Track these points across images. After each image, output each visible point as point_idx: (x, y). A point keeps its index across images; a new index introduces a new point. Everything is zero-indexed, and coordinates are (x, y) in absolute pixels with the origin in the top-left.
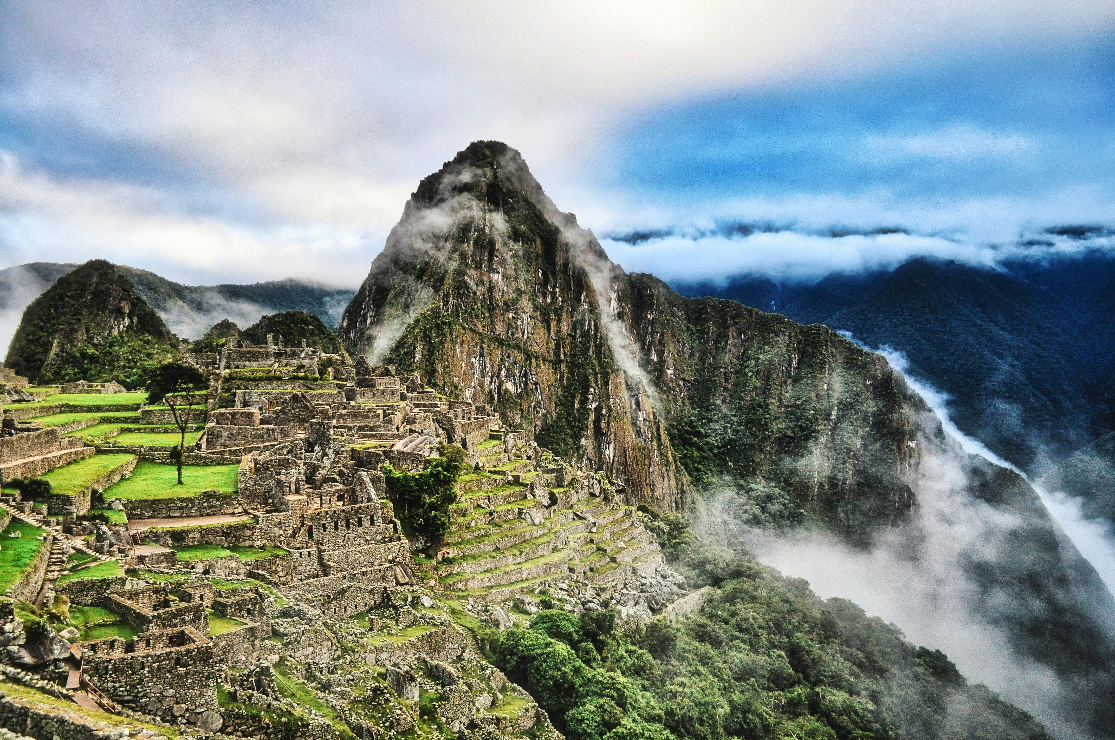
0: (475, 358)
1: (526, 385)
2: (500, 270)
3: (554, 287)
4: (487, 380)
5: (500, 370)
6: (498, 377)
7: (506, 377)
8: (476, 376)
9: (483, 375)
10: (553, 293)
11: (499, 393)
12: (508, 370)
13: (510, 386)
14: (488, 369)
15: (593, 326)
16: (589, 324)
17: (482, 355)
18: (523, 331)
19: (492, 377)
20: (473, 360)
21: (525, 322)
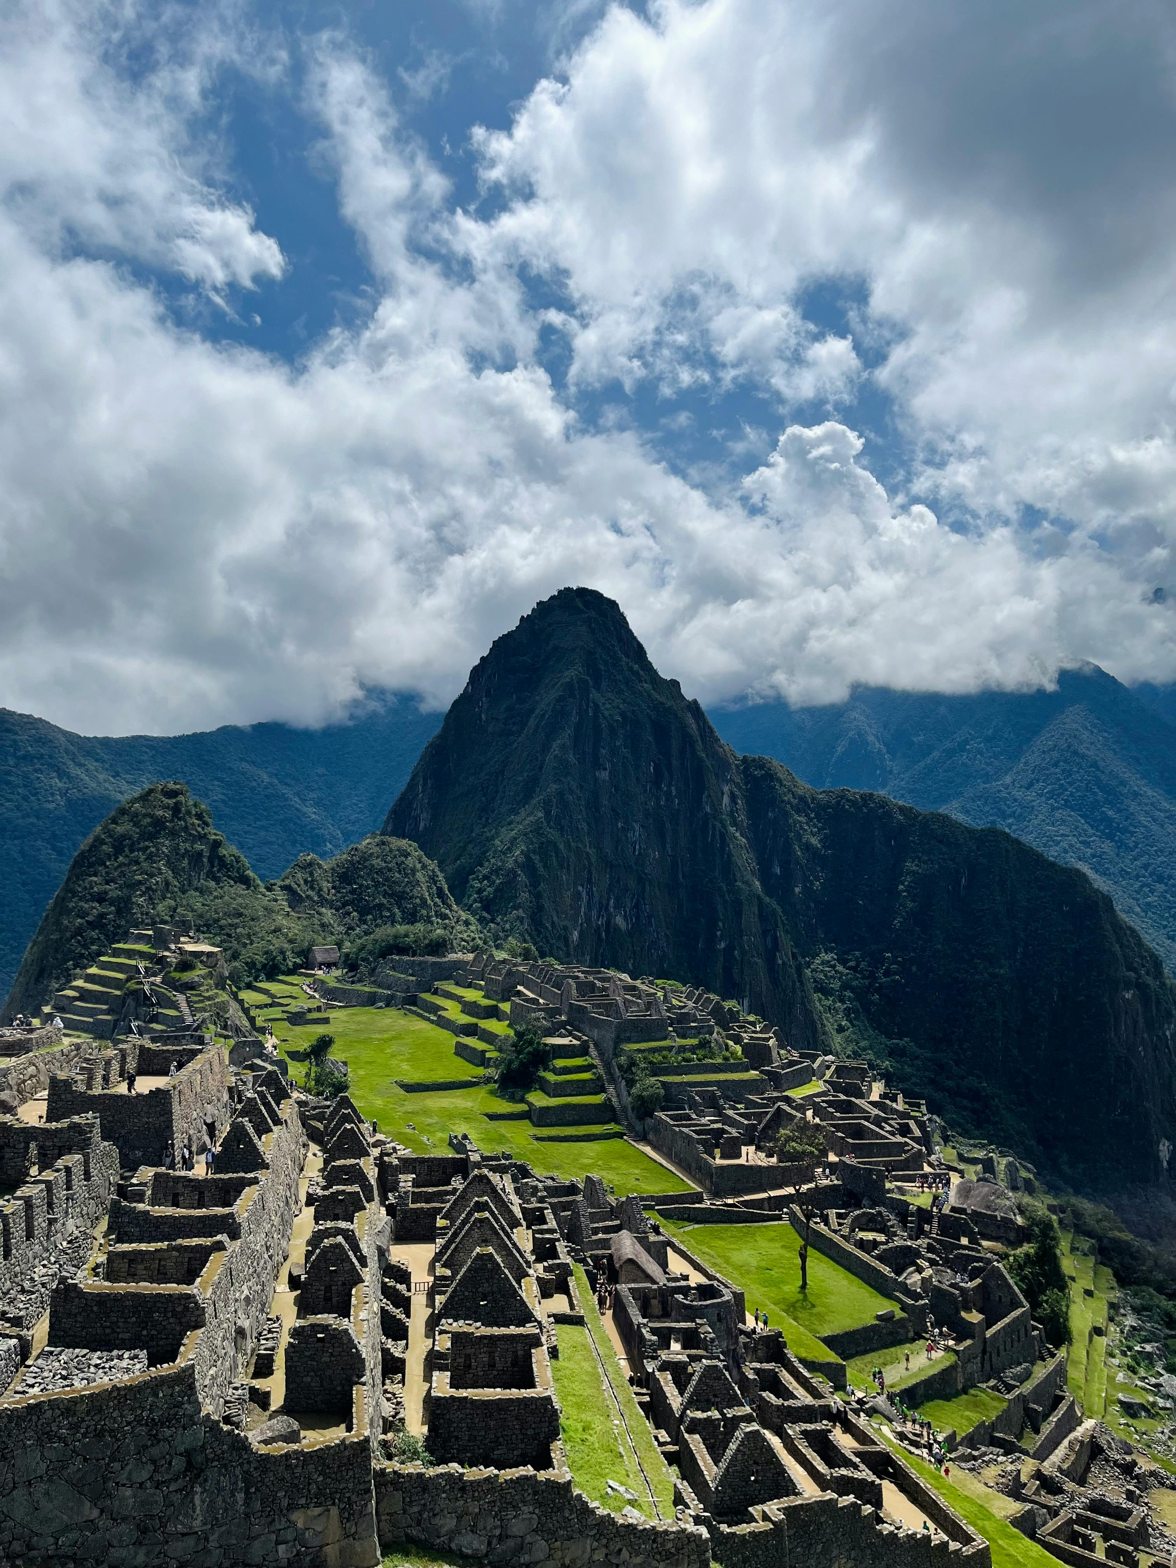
0: (583, 886)
1: (638, 918)
2: (608, 765)
3: (669, 785)
4: (594, 913)
5: (608, 900)
6: (607, 909)
7: (615, 908)
8: (583, 910)
9: (589, 907)
10: (668, 794)
11: (607, 931)
12: (617, 899)
13: (619, 921)
14: (596, 899)
15: (718, 837)
16: (713, 835)
17: (589, 881)
18: (633, 844)
19: (601, 909)
20: (580, 888)
21: (637, 834)
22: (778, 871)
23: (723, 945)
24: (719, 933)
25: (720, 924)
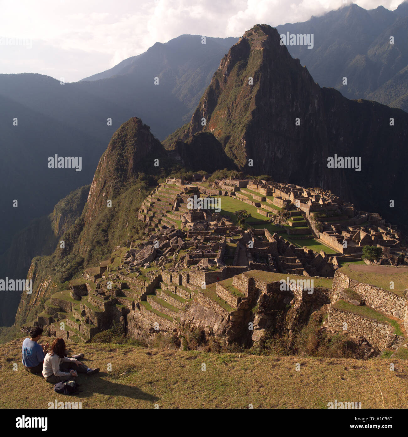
0: (266, 143)
1: (285, 154)
4: (270, 153)
5: (275, 148)
6: (274, 151)
7: (277, 150)
9: (268, 151)
11: (274, 159)
12: (278, 147)
14: (271, 148)
17: (268, 141)
22: (334, 133)
23: (315, 162)
24: (314, 158)
25: (314, 155)
